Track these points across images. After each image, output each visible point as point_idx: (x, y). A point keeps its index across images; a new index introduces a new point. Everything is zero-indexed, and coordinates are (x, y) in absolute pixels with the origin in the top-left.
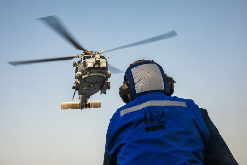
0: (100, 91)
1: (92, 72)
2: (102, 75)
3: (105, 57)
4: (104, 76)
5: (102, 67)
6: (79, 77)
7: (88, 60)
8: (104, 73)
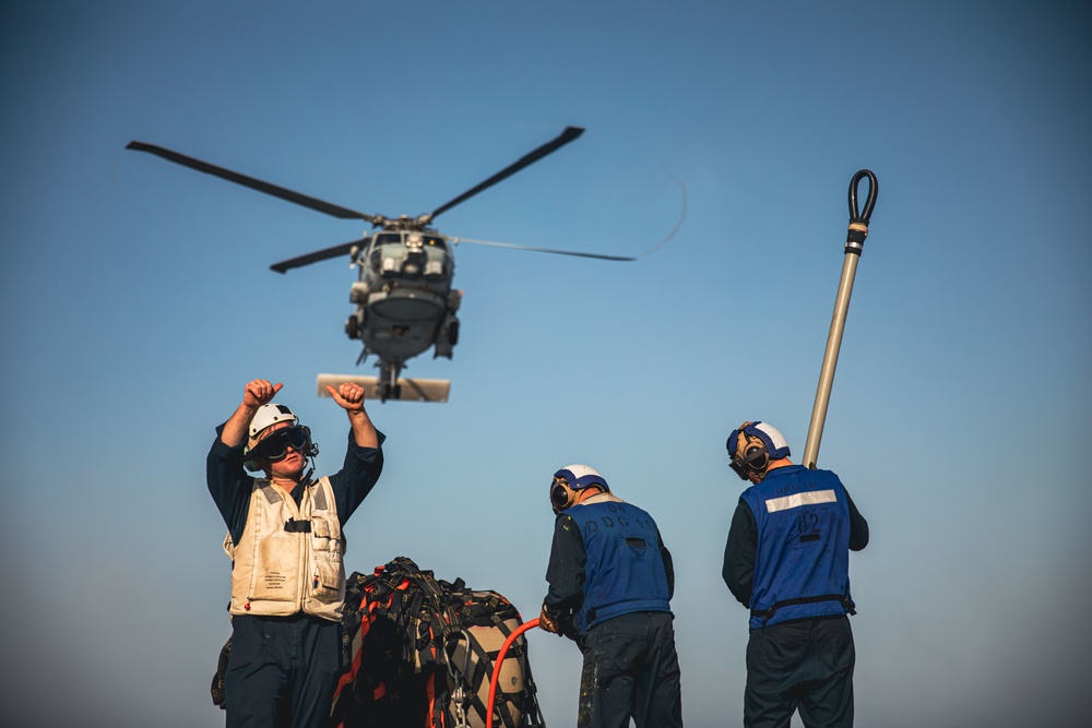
0: (432, 350)
1: (400, 287)
2: (430, 297)
3: (447, 242)
4: (439, 301)
5: (428, 276)
6: (360, 298)
7: (386, 249)
8: (436, 293)
